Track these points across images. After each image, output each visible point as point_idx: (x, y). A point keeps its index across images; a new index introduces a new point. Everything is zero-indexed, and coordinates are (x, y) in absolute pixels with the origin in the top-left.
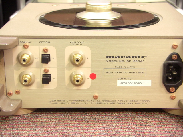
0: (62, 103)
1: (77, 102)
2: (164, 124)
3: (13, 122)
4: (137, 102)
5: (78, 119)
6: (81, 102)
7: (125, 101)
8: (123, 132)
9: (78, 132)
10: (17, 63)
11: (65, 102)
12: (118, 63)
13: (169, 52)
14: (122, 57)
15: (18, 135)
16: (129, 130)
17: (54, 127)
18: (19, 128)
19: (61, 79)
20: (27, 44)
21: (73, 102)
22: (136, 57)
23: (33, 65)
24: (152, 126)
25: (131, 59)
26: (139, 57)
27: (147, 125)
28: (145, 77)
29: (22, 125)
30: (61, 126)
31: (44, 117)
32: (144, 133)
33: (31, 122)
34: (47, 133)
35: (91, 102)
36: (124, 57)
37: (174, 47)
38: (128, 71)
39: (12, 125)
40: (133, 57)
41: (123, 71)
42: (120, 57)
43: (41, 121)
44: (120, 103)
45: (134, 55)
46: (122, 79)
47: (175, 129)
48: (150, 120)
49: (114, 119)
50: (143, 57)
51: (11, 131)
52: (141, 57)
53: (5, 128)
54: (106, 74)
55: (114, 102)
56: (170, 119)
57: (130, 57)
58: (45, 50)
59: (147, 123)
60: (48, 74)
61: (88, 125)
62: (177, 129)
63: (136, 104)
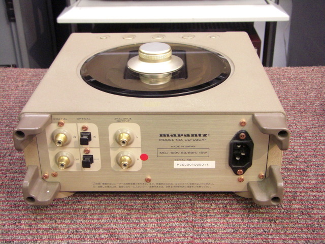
0: (108, 187)
1: (126, 185)
2: (229, 212)
3: (51, 210)
4: (198, 185)
5: (127, 205)
6: (130, 185)
7: (183, 184)
8: (179, 228)
9: (126, 227)
10: (51, 143)
11: (111, 185)
12: (174, 142)
13: (236, 129)
14: (179, 135)
15: (56, 230)
16: (187, 225)
17: (98, 219)
18: (57, 220)
19: (105, 160)
20: (62, 121)
21: (121, 185)
22: (196, 135)
23: (71, 145)
24: (214, 217)
25: (191, 138)
26: (200, 135)
27: (209, 214)
28: (208, 158)
29: (61, 214)
30: (106, 217)
31: (88, 203)
32: (203, 228)
33: (71, 211)
34: (90, 228)
35: (142, 185)
36: (182, 135)
37: (242, 124)
38: (187, 151)
39: (50, 214)
40: (193, 135)
41: (180, 151)
42: (177, 135)
43: (84, 209)
44: (178, 187)
45: (194, 133)
46: (179, 160)
47: (240, 220)
48: (213, 206)
49: (170, 205)
50: (205, 135)
51: (49, 225)
52: (202, 135)
53: (42, 219)
54: (159, 155)
55: (170, 186)
56: (236, 204)
57: (188, 135)
58: (85, 128)
59: (208, 212)
60: (89, 154)
61: (139, 216)
62: (242, 219)
63: (197, 187)
